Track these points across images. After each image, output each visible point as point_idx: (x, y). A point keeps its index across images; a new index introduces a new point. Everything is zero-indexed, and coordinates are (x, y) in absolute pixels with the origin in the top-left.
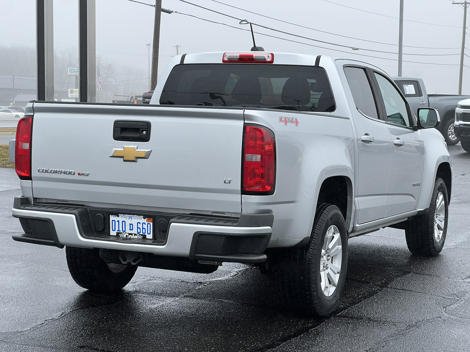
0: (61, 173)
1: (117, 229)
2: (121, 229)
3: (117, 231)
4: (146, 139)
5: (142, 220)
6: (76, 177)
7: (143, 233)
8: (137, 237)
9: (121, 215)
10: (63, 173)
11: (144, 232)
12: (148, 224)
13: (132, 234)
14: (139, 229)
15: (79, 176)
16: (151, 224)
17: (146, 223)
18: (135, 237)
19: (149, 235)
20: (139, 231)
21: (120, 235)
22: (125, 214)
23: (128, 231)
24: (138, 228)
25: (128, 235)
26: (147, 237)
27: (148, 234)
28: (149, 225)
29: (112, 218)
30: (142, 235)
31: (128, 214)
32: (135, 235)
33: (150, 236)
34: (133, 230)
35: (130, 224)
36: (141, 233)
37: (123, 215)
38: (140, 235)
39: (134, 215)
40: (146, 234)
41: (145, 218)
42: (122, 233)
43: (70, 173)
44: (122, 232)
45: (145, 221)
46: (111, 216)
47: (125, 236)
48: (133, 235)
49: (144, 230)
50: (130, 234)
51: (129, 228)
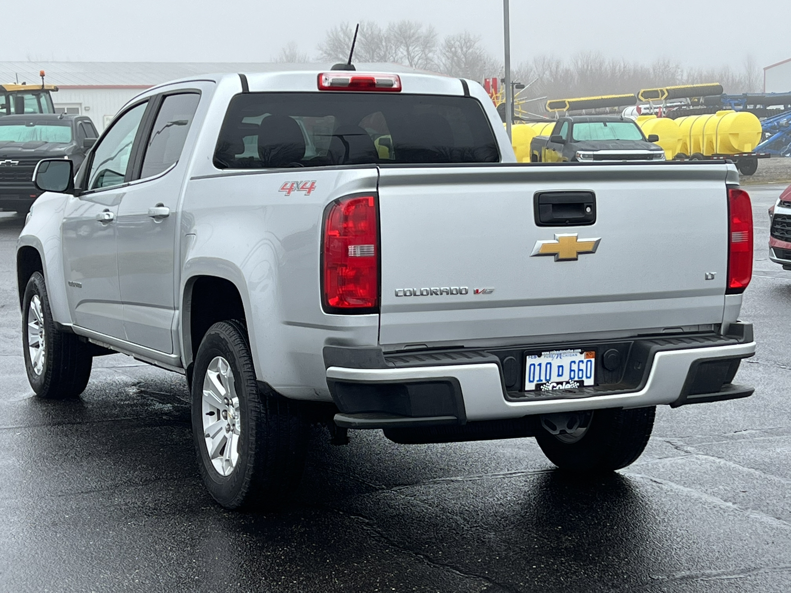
0: (441, 294)
1: (537, 378)
2: (543, 378)
3: (538, 381)
4: (589, 220)
5: (578, 356)
6: (471, 298)
7: (579, 378)
8: (569, 387)
9: (546, 353)
10: (444, 294)
11: (580, 376)
12: (588, 361)
13: (561, 383)
14: (572, 373)
15: (477, 295)
16: (593, 360)
17: (585, 361)
18: (566, 387)
19: (588, 380)
20: (572, 376)
21: (542, 387)
22: (552, 350)
23: (555, 378)
24: (571, 370)
25: (555, 385)
26: (585, 384)
27: (587, 377)
28: (589, 363)
29: (530, 360)
30: (577, 382)
31: (556, 350)
32: (568, 383)
33: (589, 382)
34: (564, 375)
35: (559, 367)
36: (576, 379)
37: (548, 353)
38: (575, 381)
39: (566, 349)
40: (584, 379)
41: (581, 353)
42: (545, 384)
43: (460, 292)
44: (544, 381)
45: (582, 357)
46: (528, 357)
47: (551, 389)
48: (564, 383)
49: (581, 372)
50: (558, 383)
51: (557, 374)
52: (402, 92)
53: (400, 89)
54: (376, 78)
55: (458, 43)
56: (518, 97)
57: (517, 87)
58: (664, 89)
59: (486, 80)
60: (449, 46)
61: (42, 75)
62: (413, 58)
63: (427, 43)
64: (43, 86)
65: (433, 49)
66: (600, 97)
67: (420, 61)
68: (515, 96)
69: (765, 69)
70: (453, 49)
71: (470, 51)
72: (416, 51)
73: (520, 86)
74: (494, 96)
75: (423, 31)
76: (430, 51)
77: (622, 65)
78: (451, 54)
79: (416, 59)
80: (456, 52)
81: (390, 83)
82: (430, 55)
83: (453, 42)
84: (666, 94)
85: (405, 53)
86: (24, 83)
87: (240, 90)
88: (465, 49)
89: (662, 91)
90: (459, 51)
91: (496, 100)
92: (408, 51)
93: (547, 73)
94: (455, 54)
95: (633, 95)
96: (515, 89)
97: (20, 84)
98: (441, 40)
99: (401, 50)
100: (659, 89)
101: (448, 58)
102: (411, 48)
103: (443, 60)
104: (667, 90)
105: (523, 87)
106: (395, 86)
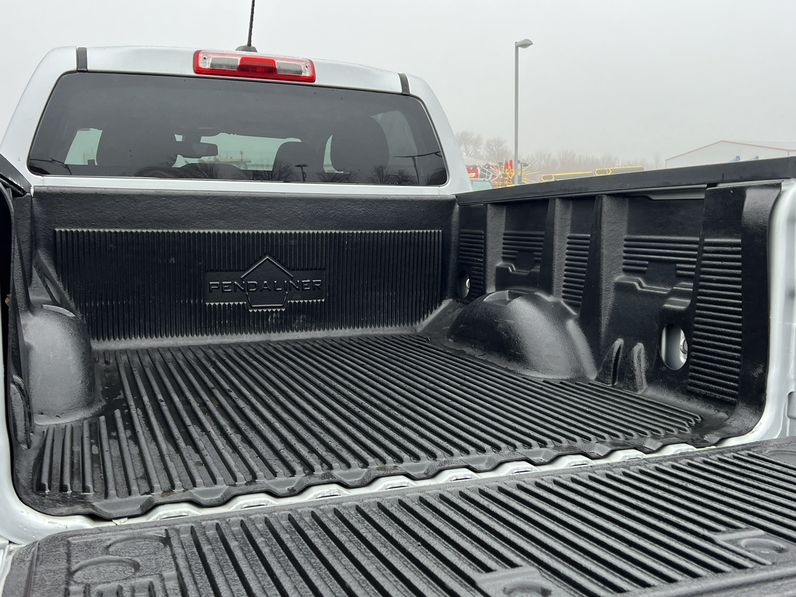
52: (316, 83)
53: (312, 79)
54: (276, 62)
55: (493, 144)
56: (524, 171)
57: (524, 166)
58: (610, 169)
59: (506, 161)
60: (489, 145)
61: (242, 153)
62: (469, 151)
63: (477, 143)
64: (242, 159)
65: (480, 147)
66: (572, 173)
67: (472, 154)
68: (523, 170)
69: (666, 160)
70: (491, 147)
71: (500, 148)
72: (471, 148)
73: (526, 165)
74: (511, 170)
75: (475, 137)
76: (478, 148)
77: (585, 157)
78: (490, 150)
79: (470, 153)
80: (492, 148)
81: (298, 69)
82: (478, 150)
83: (491, 143)
84: (611, 172)
85: (464, 149)
86: (231, 158)
87: (74, 67)
88: (497, 147)
89: (608, 170)
90: (494, 148)
91: (511, 173)
92: (466, 148)
93: (543, 161)
94: (492, 150)
95: (591, 172)
96: (523, 167)
97: (229, 158)
98: (484, 142)
99: (462, 147)
100: (606, 169)
101: (488, 152)
102: (467, 146)
103: (485, 153)
104: (611, 169)
105: (527, 165)
106: (307, 74)
